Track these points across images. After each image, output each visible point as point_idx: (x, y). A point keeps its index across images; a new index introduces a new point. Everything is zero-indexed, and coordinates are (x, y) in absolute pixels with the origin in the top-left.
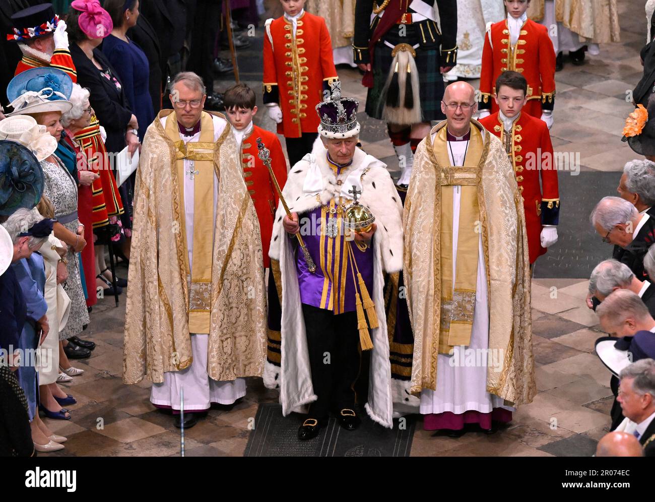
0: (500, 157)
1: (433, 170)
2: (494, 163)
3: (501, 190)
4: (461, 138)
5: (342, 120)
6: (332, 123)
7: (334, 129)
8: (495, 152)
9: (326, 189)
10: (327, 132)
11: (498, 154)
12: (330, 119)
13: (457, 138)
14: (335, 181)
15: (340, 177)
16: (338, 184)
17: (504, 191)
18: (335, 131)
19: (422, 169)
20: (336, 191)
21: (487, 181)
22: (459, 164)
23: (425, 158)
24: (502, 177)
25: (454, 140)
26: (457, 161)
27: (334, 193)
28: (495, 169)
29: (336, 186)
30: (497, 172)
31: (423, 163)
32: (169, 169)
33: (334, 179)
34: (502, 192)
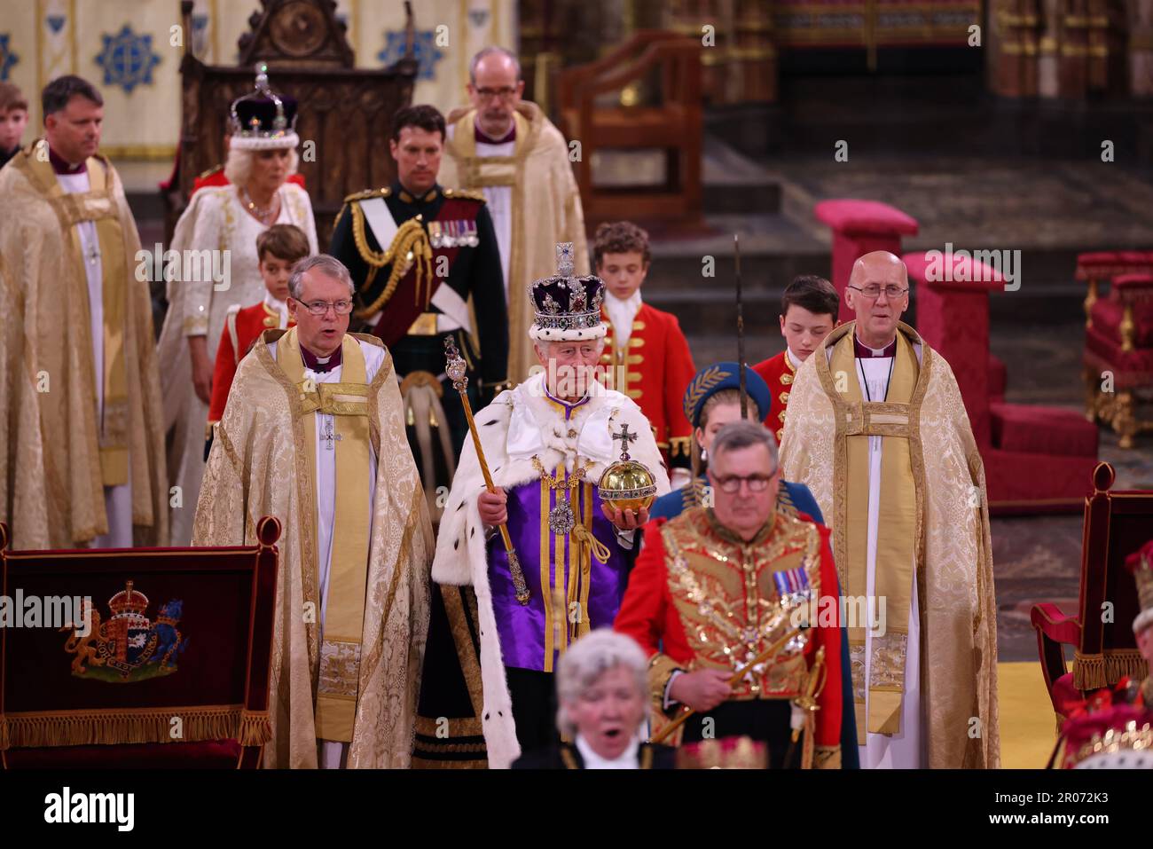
0: (948, 390)
1: (831, 408)
2: (938, 398)
3: (950, 448)
4: (880, 352)
5: (578, 306)
6: (560, 311)
7: (563, 323)
8: (941, 380)
9: (549, 447)
10: (549, 329)
11: (946, 383)
12: (556, 304)
13: (875, 352)
14: (564, 432)
15: (571, 424)
16: (569, 436)
17: (954, 449)
18: (565, 326)
19: (810, 409)
20: (569, 449)
21: (927, 431)
22: (878, 398)
23: (814, 388)
24: (950, 425)
25: (868, 354)
26: (874, 393)
27: (566, 452)
28: (940, 411)
29: (568, 439)
30: (943, 416)
31: (811, 397)
32: (289, 432)
33: (562, 428)
34: (951, 452)
